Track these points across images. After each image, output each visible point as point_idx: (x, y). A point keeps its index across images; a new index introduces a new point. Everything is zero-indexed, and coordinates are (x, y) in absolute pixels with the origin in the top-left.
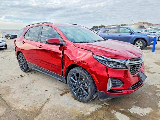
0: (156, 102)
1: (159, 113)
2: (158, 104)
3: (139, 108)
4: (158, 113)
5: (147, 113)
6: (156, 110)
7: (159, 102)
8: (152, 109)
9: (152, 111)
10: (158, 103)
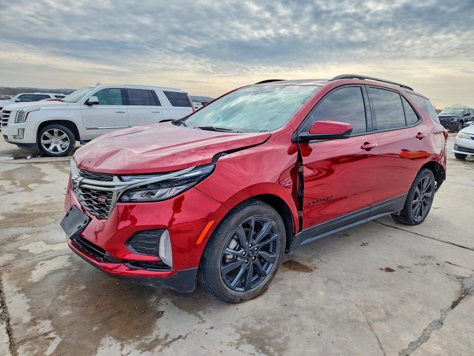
0: (34, 301)
1: (14, 283)
2: (28, 298)
3: (55, 268)
4: (15, 281)
5: (35, 269)
6: (23, 284)
7: (28, 303)
8: (31, 282)
9: (30, 278)
10: (29, 300)
